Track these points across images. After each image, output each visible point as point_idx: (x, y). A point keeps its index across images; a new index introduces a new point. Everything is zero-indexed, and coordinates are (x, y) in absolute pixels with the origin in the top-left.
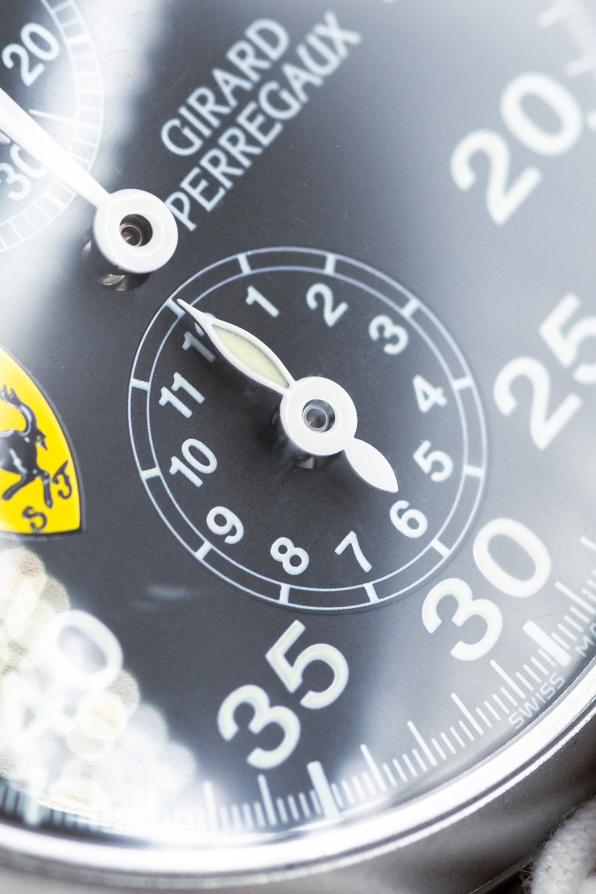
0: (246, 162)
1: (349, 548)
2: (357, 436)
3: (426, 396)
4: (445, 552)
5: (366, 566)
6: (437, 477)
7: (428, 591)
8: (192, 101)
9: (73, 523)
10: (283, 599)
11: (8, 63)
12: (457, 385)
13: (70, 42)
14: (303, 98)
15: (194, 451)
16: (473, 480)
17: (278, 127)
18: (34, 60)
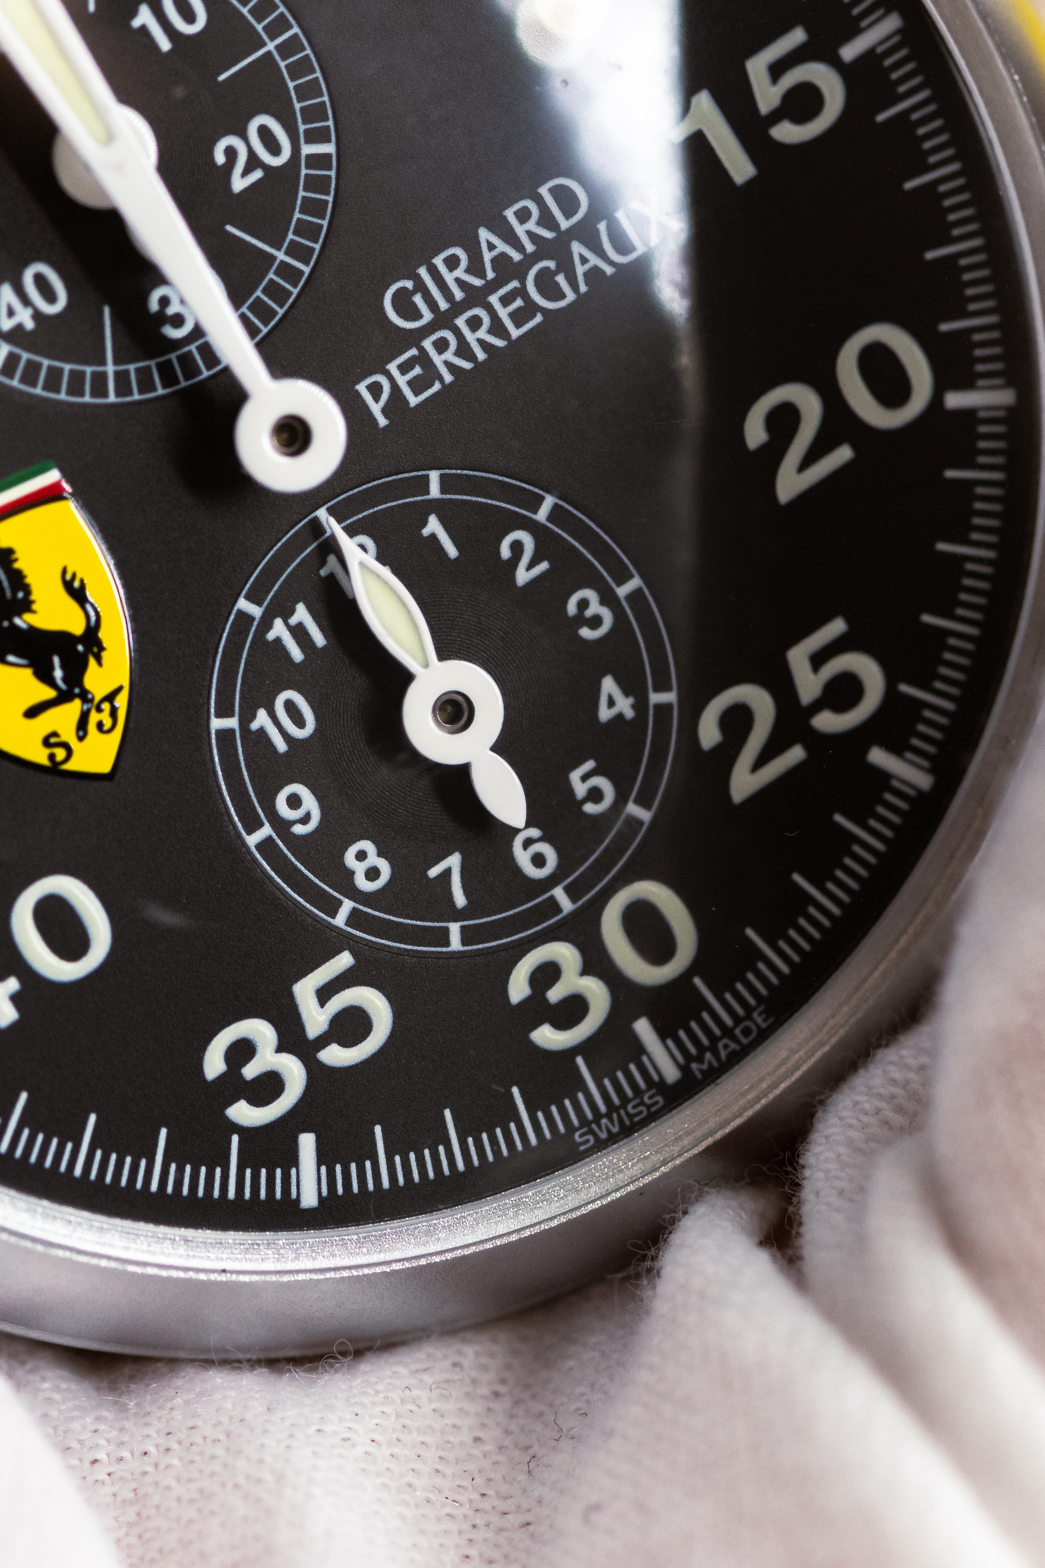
0: (481, 356)
1: (448, 872)
2: (494, 749)
3: (611, 703)
4: (567, 905)
5: (460, 899)
6: (590, 808)
7: (528, 951)
8: (438, 261)
9: (104, 766)
10: (340, 920)
11: (220, 158)
12: (655, 698)
13: (307, 150)
14: (583, 288)
15: (291, 707)
16: (634, 823)
17: (539, 318)
18: (253, 162)
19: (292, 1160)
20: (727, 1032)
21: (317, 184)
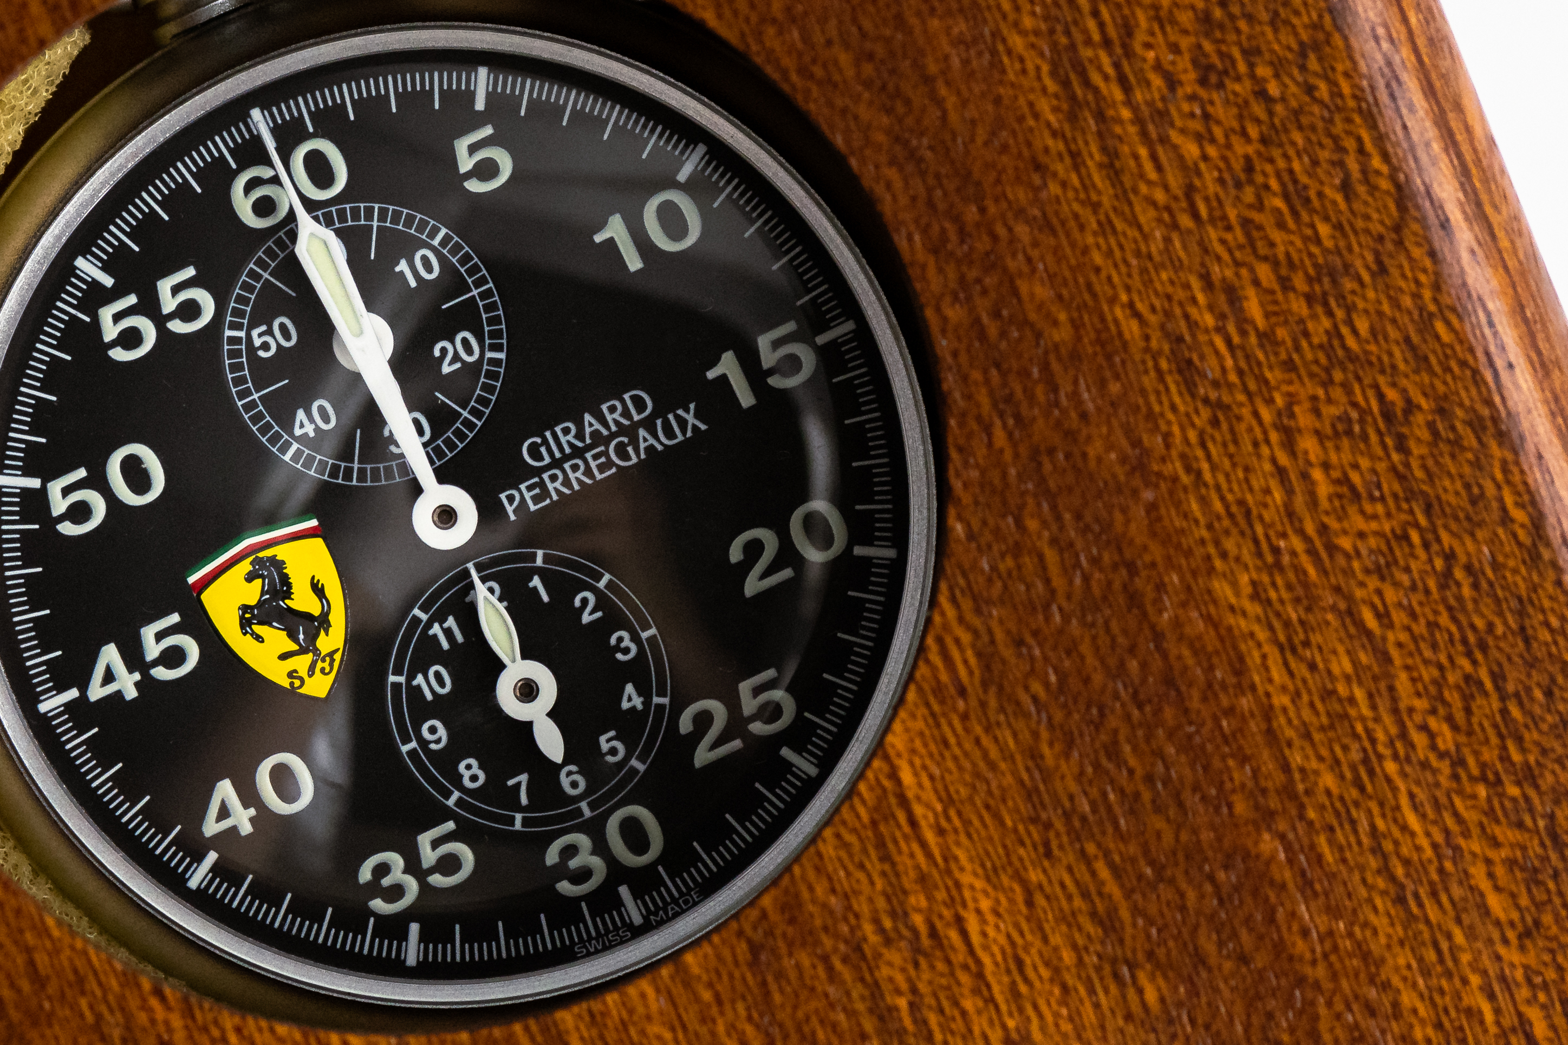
0: (576, 487)
1: (519, 784)
2: (550, 715)
3: (630, 699)
4: (587, 813)
5: (524, 800)
6: (610, 759)
7: (561, 836)
8: (558, 429)
9: (322, 694)
10: (451, 802)
11: (437, 353)
12: (656, 700)
13: (489, 355)
14: (643, 456)
15: (438, 675)
16: (634, 771)
17: (614, 470)
18: (456, 358)
19: (404, 937)
20: (675, 901)
21: (491, 375)
